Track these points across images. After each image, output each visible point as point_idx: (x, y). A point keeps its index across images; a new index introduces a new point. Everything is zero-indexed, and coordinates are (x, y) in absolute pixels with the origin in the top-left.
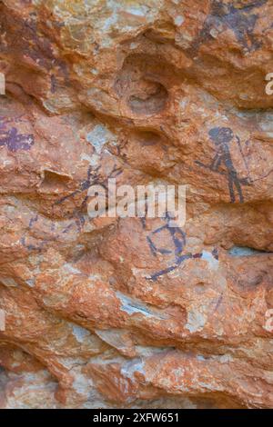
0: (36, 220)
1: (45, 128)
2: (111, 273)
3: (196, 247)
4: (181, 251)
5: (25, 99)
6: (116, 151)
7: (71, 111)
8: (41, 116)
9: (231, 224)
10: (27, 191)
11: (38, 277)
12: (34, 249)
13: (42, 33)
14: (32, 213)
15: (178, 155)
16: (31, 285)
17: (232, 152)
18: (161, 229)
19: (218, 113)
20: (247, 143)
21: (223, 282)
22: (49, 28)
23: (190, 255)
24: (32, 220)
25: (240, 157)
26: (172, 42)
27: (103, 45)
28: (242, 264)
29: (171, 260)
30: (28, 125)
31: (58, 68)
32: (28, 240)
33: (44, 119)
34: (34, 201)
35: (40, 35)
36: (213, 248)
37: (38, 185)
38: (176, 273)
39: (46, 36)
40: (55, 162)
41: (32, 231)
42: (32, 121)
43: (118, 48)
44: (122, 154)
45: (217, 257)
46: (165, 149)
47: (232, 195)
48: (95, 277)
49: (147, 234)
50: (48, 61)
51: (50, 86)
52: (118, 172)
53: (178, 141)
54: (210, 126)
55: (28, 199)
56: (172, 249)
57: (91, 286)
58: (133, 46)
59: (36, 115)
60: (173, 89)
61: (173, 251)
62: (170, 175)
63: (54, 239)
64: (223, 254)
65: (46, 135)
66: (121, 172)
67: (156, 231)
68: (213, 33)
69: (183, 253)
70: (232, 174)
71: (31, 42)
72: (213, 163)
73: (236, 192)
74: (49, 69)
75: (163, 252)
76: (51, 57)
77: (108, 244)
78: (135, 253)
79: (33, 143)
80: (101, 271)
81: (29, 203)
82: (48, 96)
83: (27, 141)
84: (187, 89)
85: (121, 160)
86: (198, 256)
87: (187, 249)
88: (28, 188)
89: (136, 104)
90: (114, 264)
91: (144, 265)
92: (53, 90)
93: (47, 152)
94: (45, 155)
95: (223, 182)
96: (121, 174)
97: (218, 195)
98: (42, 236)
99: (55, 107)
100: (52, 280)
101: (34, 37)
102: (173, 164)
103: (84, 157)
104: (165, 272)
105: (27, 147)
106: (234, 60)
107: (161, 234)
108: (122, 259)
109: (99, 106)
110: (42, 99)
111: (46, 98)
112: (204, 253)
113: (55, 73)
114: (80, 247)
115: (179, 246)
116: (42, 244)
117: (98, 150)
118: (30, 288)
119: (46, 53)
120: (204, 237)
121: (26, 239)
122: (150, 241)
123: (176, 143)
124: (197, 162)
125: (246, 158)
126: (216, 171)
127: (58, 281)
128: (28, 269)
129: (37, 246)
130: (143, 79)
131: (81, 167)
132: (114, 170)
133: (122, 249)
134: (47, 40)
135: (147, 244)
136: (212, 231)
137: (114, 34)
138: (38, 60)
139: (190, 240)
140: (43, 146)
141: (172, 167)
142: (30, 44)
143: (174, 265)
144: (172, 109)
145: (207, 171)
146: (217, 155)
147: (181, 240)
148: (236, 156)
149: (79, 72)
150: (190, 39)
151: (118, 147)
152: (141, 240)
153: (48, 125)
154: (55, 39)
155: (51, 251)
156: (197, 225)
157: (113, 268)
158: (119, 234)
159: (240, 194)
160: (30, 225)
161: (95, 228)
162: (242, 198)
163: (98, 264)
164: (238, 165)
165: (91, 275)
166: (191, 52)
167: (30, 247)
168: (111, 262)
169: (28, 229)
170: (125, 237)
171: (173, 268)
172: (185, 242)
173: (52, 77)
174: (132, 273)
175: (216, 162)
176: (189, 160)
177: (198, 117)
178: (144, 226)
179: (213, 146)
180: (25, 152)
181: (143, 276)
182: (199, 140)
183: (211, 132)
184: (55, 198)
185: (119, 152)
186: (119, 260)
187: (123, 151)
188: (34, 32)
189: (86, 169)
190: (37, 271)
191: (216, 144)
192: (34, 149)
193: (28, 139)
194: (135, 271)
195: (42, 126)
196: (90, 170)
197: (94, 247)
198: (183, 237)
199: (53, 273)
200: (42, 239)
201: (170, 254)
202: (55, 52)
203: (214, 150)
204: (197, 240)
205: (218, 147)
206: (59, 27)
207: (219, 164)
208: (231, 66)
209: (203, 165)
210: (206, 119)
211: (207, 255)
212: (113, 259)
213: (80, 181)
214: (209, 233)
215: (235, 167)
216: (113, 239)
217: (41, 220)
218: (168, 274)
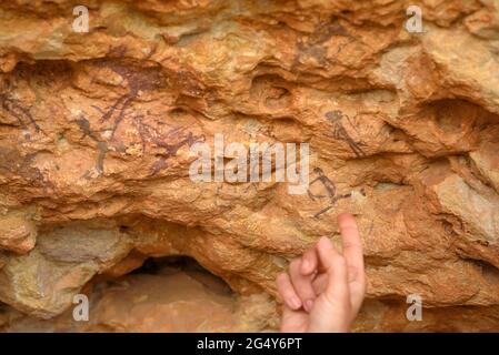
0: (221, 188)
1: (211, 129)
2: (287, 216)
3: (345, 190)
4: (333, 195)
5: (194, 113)
6: (267, 134)
7: (226, 115)
8: (206, 122)
9: (368, 169)
11: (234, 226)
12: (226, 207)
13: (191, 77)
15: (310, 131)
16: (231, 232)
17: (345, 126)
18: (315, 181)
19: (329, 101)
20: (354, 118)
21: (372, 212)
22: (193, 75)
23: (341, 196)
24: (218, 188)
25: (352, 128)
26: (279, 67)
27: (232, 78)
29: (327, 202)
30: (199, 129)
31: (208, 94)
32: (219, 202)
33: (210, 123)
35: (190, 79)
36: (359, 188)
38: (332, 211)
39: (193, 79)
41: (221, 196)
42: (202, 126)
43: (244, 77)
44: (271, 135)
45: (364, 195)
46: (300, 129)
47: (356, 153)
48: (275, 220)
51: (206, 104)
53: (306, 123)
54: (325, 111)
56: (327, 194)
57: (273, 227)
58: (255, 73)
59: (203, 122)
60: (293, 91)
61: (328, 196)
63: (237, 199)
64: (369, 191)
65: (211, 133)
68: (301, 61)
69: (335, 196)
72: (334, 134)
73: (358, 151)
74: (202, 96)
75: (320, 197)
76: (200, 89)
77: (280, 196)
78: (299, 200)
79: (205, 140)
80: (278, 215)
82: (207, 110)
84: (302, 90)
85: (272, 139)
86: (348, 196)
87: (337, 193)
90: (287, 210)
91: (307, 207)
92: (209, 106)
95: (345, 145)
97: (346, 154)
98: (229, 198)
99: (214, 115)
100: (244, 227)
101: (186, 80)
102: (309, 137)
104: (324, 211)
106: (321, 73)
107: (316, 184)
108: (291, 206)
109: (244, 110)
110: (204, 112)
111: (206, 112)
112: (352, 193)
113: (207, 97)
114: (262, 200)
115: (331, 191)
116: (230, 203)
117: (254, 135)
118: (230, 235)
119: (196, 88)
120: (349, 182)
123: (305, 125)
124: (324, 135)
125: (356, 129)
126: (338, 139)
127: (249, 226)
128: (225, 222)
129: (227, 205)
130: (272, 87)
134: (195, 81)
136: (354, 177)
137: (237, 71)
138: (193, 92)
139: (339, 186)
143: (330, 205)
144: (295, 104)
145: (332, 140)
146: (335, 130)
147: (331, 187)
148: (348, 128)
149: (222, 95)
150: (289, 65)
151: (268, 131)
153: (212, 127)
154: (199, 80)
155: (238, 206)
156: (341, 174)
157: (286, 213)
158: (285, 188)
159: (361, 152)
160: (218, 192)
162: (364, 154)
163: (276, 210)
164: (351, 134)
165: (273, 219)
166: (293, 71)
167: (221, 206)
168: (284, 208)
169: (217, 195)
171: (329, 208)
172: (335, 188)
173: (206, 99)
174: (299, 215)
176: (318, 134)
177: (314, 106)
179: (330, 124)
181: (308, 216)
182: (320, 121)
185: (269, 134)
186: (289, 207)
187: (272, 133)
188: (186, 77)
190: (232, 222)
191: (333, 122)
193: (201, 138)
194: (301, 213)
195: (209, 128)
197: (271, 199)
198: (332, 184)
199: (244, 222)
200: (229, 200)
201: (325, 198)
202: (202, 87)
203: (332, 127)
204: (344, 185)
205: (334, 124)
206: (200, 74)
207: (338, 134)
208: (322, 76)
209: (328, 136)
210: (321, 107)
211: (356, 193)
212: (285, 206)
214: (352, 179)
216: (281, 191)
218: (327, 212)
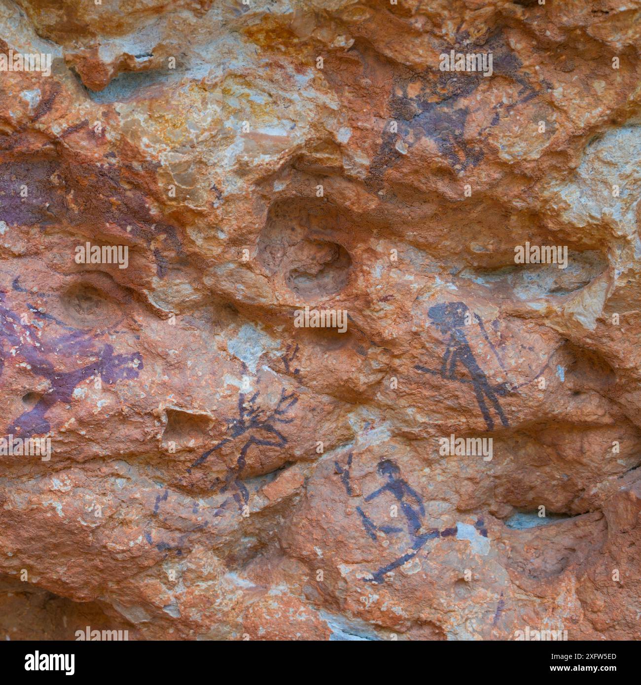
0: (165, 498)
1: (158, 338)
2: (306, 579)
3: (445, 518)
4: (418, 527)
5: (120, 295)
6: (282, 366)
7: (195, 306)
8: (148, 319)
9: (498, 470)
10: (141, 448)
11: (183, 599)
12: (169, 549)
13: (129, 183)
14: (158, 487)
15: (384, 359)
16: (173, 615)
17: (472, 343)
18: (379, 492)
20: (495, 323)
21: (501, 576)
22: (137, 174)
23: (435, 533)
24: (158, 499)
25: (487, 348)
26: (340, 171)
27: (228, 189)
28: (532, 541)
29: (403, 544)
31: (163, 237)
32: (157, 534)
34: (157, 466)
35: (127, 187)
36: (475, 518)
37: (159, 437)
38: (415, 566)
39: (136, 187)
40: (181, 393)
41: (161, 518)
42: (135, 330)
43: (253, 192)
44: (292, 369)
45: (484, 533)
46: (362, 352)
47: (487, 417)
48: (279, 589)
49: (355, 502)
50: (146, 227)
51: (154, 268)
52: (290, 400)
53: (379, 334)
54: (428, 303)
55: (148, 464)
56: (404, 525)
57: (274, 605)
58: (279, 186)
59: (140, 318)
60: (358, 250)
61: (406, 528)
62: (379, 397)
63: (200, 529)
64: (495, 527)
65: (160, 350)
66: (296, 400)
67: (371, 497)
68: (400, 147)
69: (422, 531)
70: (478, 380)
71: (113, 199)
72: (444, 364)
73: (492, 410)
74: (149, 241)
75: (388, 530)
76: (149, 220)
77: (293, 528)
78: (340, 538)
79: (141, 366)
80: (288, 578)
81: (150, 471)
82: (154, 286)
83: (130, 365)
84: (380, 246)
85: (293, 381)
86: (450, 532)
87: (428, 523)
88: (143, 443)
89: (303, 283)
90: (309, 562)
91: (358, 556)
92: (161, 274)
93: (166, 378)
94: (164, 384)
95: (466, 395)
96: (297, 405)
97: (464, 420)
98: (179, 525)
99: (168, 303)
100: (207, 601)
101: (116, 190)
102: (380, 376)
103: (230, 380)
105: (132, 374)
106: (442, 186)
107: (381, 500)
108: (319, 552)
109: (240, 292)
110: (145, 291)
111: (152, 290)
112: (460, 526)
113: (159, 246)
114: (248, 542)
115: (413, 517)
116: (181, 539)
117: (252, 367)
118: (172, 621)
119: (139, 215)
120: (455, 498)
121: (154, 533)
122: (362, 514)
123: (377, 339)
124: (418, 367)
125: (498, 349)
126: (452, 378)
127: (218, 601)
128: (164, 587)
129: (173, 544)
130: (307, 240)
131: (225, 397)
132: (284, 399)
133: (317, 534)
134: (139, 193)
135: (359, 521)
136: (467, 487)
137: (242, 170)
138: (129, 228)
139: (432, 506)
140: (159, 370)
141: (379, 383)
142: (112, 204)
143: (410, 552)
144: (361, 283)
145: (437, 380)
146: (448, 351)
147: (416, 508)
148: (480, 348)
149: (198, 239)
150: (366, 162)
151: (285, 360)
152: (348, 515)
153: (162, 334)
154: (150, 190)
155: (198, 550)
156: (440, 478)
157: (307, 571)
158: (310, 508)
159: (501, 414)
160: (157, 507)
161: (267, 503)
162: (505, 420)
163: (281, 566)
164: (485, 362)
165: (273, 586)
166: (371, 183)
167: (160, 546)
168: (302, 560)
169: (154, 515)
170: (320, 513)
171: (408, 557)
172: (423, 510)
173: (156, 252)
174: (339, 574)
175: (449, 361)
176: (404, 365)
178: (350, 490)
179: (438, 335)
180: (131, 383)
181: (359, 576)
182: (414, 329)
183: (432, 313)
184: (191, 456)
185: (287, 366)
186: (316, 554)
187: (294, 365)
188: (117, 182)
189: (235, 400)
190: (180, 589)
191: (444, 332)
192: (145, 376)
193: (132, 360)
194: (344, 570)
195: (154, 337)
196: (242, 401)
197: (272, 539)
199: (207, 590)
200: (180, 530)
201: (400, 534)
202: (154, 212)
203: (442, 343)
204: (445, 505)
205: (448, 336)
206: (153, 169)
207: (454, 365)
208: (441, 198)
209: (428, 371)
210: (421, 292)
211: (466, 529)
212: (304, 553)
213: (227, 421)
214: (463, 490)
215: (482, 367)
216: (300, 520)
217: (174, 497)
218: (401, 568)
